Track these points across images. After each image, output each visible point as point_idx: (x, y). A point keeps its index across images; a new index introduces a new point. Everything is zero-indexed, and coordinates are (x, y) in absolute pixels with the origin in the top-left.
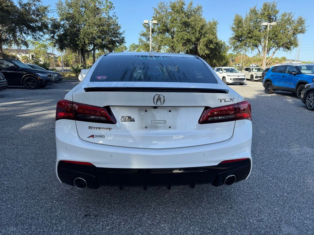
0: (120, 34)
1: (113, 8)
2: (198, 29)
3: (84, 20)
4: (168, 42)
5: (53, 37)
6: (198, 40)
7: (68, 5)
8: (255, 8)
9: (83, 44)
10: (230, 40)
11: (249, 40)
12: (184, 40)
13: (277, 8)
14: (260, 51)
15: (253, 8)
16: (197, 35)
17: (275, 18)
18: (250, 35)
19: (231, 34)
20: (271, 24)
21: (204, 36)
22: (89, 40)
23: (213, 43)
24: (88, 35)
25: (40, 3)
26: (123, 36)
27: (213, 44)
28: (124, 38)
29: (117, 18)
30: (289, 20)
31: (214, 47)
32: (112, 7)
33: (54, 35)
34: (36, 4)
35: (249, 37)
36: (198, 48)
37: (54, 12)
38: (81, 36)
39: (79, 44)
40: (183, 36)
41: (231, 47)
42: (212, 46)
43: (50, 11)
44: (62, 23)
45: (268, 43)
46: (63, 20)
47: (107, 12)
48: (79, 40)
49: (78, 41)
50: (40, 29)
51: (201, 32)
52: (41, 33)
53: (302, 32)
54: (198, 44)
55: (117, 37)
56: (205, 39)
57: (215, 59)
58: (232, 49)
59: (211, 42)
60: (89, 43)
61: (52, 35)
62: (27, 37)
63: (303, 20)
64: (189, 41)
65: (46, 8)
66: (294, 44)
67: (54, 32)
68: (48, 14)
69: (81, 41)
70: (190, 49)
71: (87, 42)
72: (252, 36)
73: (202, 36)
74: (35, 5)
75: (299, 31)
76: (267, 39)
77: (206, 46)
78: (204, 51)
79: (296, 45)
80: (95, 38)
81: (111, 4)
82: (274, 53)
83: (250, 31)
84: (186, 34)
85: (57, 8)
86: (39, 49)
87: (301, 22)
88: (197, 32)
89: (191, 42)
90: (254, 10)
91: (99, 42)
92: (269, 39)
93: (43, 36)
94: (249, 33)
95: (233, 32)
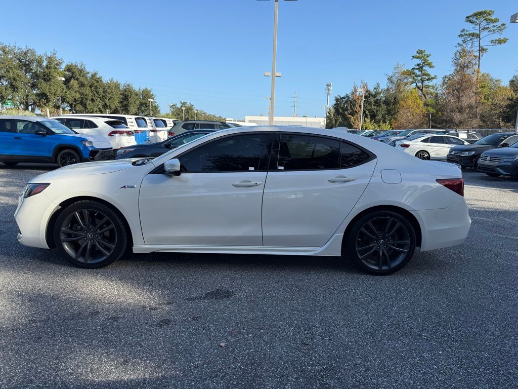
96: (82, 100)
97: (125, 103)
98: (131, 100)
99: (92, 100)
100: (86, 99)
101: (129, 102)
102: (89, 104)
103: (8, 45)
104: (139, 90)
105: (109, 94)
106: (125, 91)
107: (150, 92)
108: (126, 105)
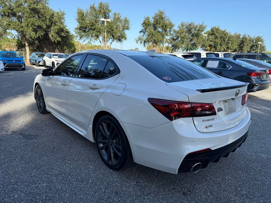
2: (48, 17)
4: (17, 26)
6: (49, 27)
8: (94, 5)
10: (75, 30)
11: (92, 31)
12: (35, 25)
13: (110, 8)
14: (101, 41)
15: (92, 5)
16: (48, 23)
17: (108, 16)
18: (93, 28)
19: (77, 25)
20: (107, 20)
21: (55, 25)
23: (64, 31)
27: (64, 33)
30: (119, 18)
31: (65, 35)
35: (92, 29)
36: (50, 36)
40: (34, 22)
41: (77, 36)
42: (63, 34)
45: (107, 35)
51: (52, 21)
53: (128, 29)
54: (49, 31)
56: (56, 27)
57: (66, 46)
58: (78, 37)
59: (62, 30)
63: (128, 20)
64: (40, 27)
66: (124, 38)
70: (41, 35)
72: (95, 29)
73: (53, 24)
75: (126, 28)
76: (106, 32)
77: (58, 33)
78: (56, 38)
79: (126, 39)
82: (111, 43)
83: (92, 24)
84: (36, 21)
87: (126, 21)
88: (48, 20)
89: (42, 28)
90: (93, 7)
92: (107, 32)
94: (92, 26)
95: (78, 24)
96: (215, 45)
97: (241, 45)
98: (245, 44)
99: (221, 45)
100: (217, 45)
101: (243, 45)
102: (218, 47)
103: (184, 22)
104: (254, 37)
105: (231, 41)
106: (243, 38)
107: (261, 38)
108: (242, 47)
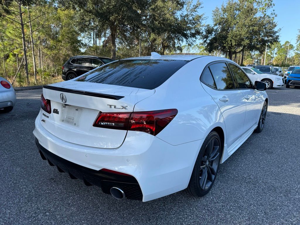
0: (275, 33)
1: (273, 5)
3: (235, 23)
5: (205, 41)
7: (223, 10)
9: (230, 46)
22: (236, 42)
24: (236, 37)
25: (196, 13)
26: (277, 34)
28: (278, 36)
29: (276, 16)
32: (271, 5)
33: (206, 40)
34: (194, 14)
37: (207, 19)
38: (229, 39)
39: (226, 46)
43: (204, 19)
44: (215, 28)
46: (216, 25)
47: (264, 11)
48: (227, 43)
49: (225, 43)
50: (193, 35)
52: (194, 39)
55: (271, 36)
60: (235, 45)
61: (205, 39)
62: (182, 43)
65: (200, 17)
67: (206, 37)
68: (203, 21)
69: (228, 43)
71: (234, 44)
74: (192, 15)
80: (243, 40)
81: (271, 2)
85: (213, 15)
86: (203, 52)
91: (247, 43)
93: (195, 41)
